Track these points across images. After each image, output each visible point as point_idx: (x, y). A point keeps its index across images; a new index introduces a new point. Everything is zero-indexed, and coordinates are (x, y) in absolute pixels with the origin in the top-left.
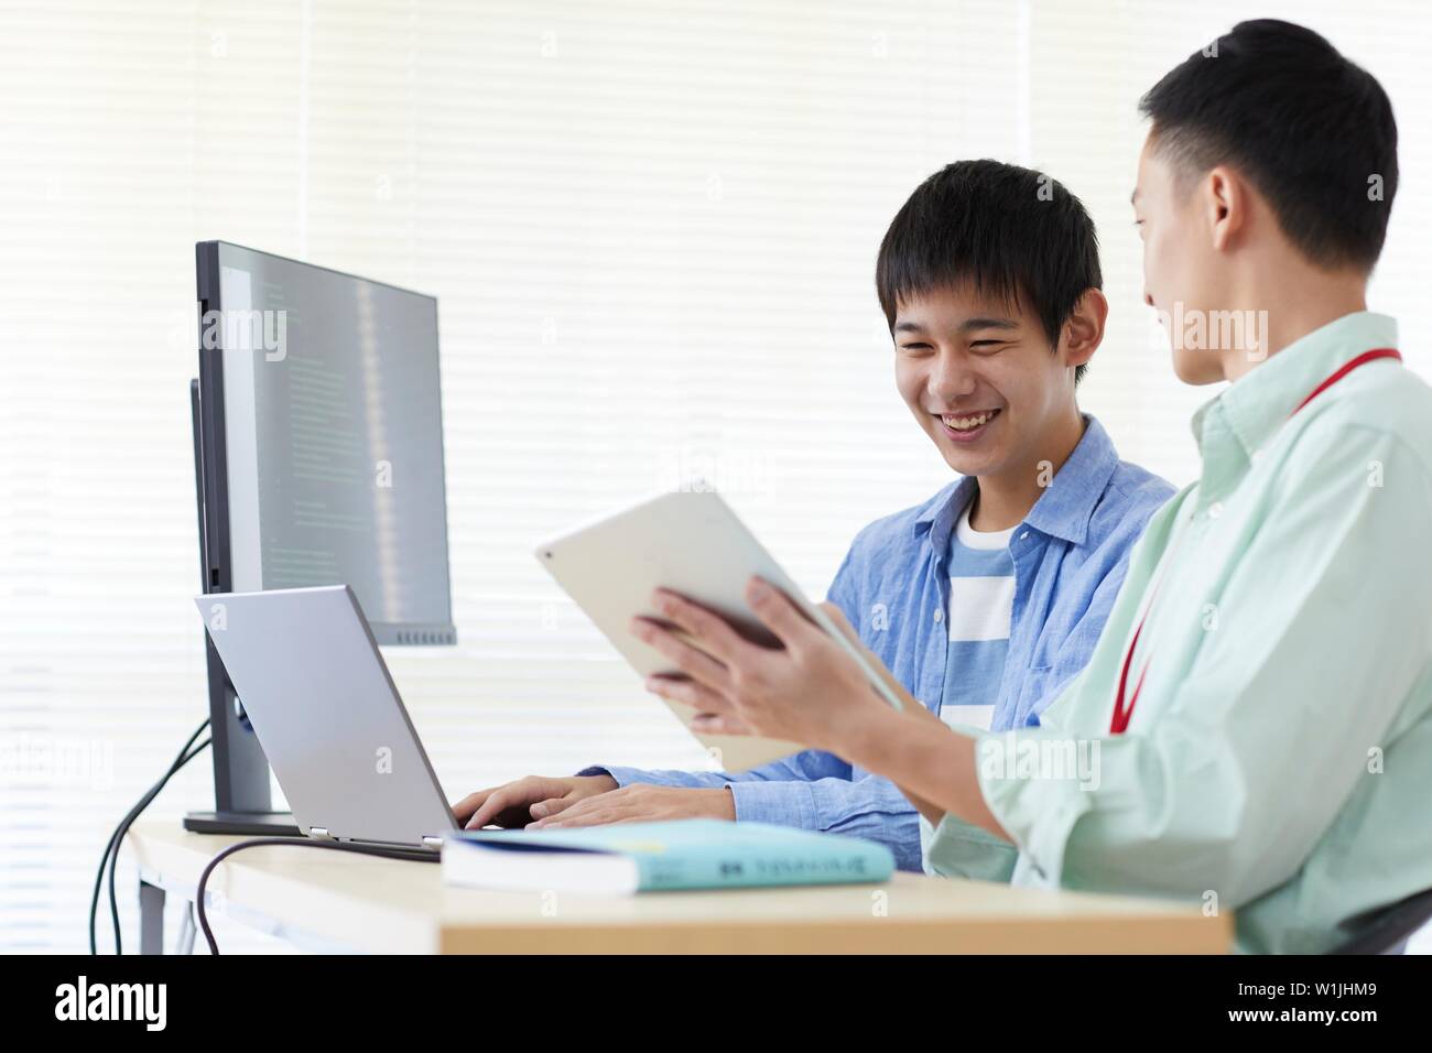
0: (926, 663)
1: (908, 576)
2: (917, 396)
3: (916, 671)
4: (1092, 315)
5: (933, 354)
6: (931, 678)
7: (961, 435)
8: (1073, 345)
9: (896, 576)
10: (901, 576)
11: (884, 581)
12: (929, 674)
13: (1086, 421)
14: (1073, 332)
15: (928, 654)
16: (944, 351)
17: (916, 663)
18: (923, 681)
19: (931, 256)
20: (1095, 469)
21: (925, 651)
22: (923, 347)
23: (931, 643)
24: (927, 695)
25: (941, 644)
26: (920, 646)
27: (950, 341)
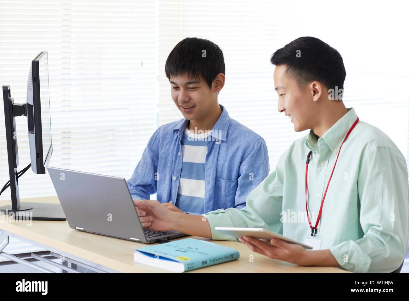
0: (176, 166)
1: (170, 144)
2: (176, 100)
3: (173, 169)
4: (221, 79)
5: (179, 90)
6: (178, 170)
7: (186, 110)
8: (216, 87)
9: (167, 144)
10: (169, 144)
11: (164, 145)
12: (177, 169)
13: (222, 108)
14: (217, 83)
15: (176, 164)
16: (182, 89)
17: (173, 166)
18: (175, 171)
19: (177, 67)
20: (226, 121)
21: (175, 163)
22: (177, 88)
23: (177, 161)
24: (176, 175)
25: (180, 161)
26: (174, 162)
27: (183, 87)
